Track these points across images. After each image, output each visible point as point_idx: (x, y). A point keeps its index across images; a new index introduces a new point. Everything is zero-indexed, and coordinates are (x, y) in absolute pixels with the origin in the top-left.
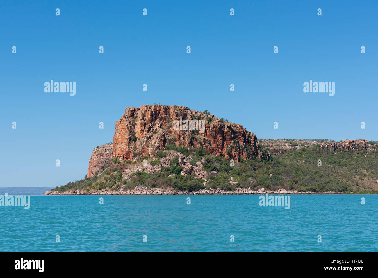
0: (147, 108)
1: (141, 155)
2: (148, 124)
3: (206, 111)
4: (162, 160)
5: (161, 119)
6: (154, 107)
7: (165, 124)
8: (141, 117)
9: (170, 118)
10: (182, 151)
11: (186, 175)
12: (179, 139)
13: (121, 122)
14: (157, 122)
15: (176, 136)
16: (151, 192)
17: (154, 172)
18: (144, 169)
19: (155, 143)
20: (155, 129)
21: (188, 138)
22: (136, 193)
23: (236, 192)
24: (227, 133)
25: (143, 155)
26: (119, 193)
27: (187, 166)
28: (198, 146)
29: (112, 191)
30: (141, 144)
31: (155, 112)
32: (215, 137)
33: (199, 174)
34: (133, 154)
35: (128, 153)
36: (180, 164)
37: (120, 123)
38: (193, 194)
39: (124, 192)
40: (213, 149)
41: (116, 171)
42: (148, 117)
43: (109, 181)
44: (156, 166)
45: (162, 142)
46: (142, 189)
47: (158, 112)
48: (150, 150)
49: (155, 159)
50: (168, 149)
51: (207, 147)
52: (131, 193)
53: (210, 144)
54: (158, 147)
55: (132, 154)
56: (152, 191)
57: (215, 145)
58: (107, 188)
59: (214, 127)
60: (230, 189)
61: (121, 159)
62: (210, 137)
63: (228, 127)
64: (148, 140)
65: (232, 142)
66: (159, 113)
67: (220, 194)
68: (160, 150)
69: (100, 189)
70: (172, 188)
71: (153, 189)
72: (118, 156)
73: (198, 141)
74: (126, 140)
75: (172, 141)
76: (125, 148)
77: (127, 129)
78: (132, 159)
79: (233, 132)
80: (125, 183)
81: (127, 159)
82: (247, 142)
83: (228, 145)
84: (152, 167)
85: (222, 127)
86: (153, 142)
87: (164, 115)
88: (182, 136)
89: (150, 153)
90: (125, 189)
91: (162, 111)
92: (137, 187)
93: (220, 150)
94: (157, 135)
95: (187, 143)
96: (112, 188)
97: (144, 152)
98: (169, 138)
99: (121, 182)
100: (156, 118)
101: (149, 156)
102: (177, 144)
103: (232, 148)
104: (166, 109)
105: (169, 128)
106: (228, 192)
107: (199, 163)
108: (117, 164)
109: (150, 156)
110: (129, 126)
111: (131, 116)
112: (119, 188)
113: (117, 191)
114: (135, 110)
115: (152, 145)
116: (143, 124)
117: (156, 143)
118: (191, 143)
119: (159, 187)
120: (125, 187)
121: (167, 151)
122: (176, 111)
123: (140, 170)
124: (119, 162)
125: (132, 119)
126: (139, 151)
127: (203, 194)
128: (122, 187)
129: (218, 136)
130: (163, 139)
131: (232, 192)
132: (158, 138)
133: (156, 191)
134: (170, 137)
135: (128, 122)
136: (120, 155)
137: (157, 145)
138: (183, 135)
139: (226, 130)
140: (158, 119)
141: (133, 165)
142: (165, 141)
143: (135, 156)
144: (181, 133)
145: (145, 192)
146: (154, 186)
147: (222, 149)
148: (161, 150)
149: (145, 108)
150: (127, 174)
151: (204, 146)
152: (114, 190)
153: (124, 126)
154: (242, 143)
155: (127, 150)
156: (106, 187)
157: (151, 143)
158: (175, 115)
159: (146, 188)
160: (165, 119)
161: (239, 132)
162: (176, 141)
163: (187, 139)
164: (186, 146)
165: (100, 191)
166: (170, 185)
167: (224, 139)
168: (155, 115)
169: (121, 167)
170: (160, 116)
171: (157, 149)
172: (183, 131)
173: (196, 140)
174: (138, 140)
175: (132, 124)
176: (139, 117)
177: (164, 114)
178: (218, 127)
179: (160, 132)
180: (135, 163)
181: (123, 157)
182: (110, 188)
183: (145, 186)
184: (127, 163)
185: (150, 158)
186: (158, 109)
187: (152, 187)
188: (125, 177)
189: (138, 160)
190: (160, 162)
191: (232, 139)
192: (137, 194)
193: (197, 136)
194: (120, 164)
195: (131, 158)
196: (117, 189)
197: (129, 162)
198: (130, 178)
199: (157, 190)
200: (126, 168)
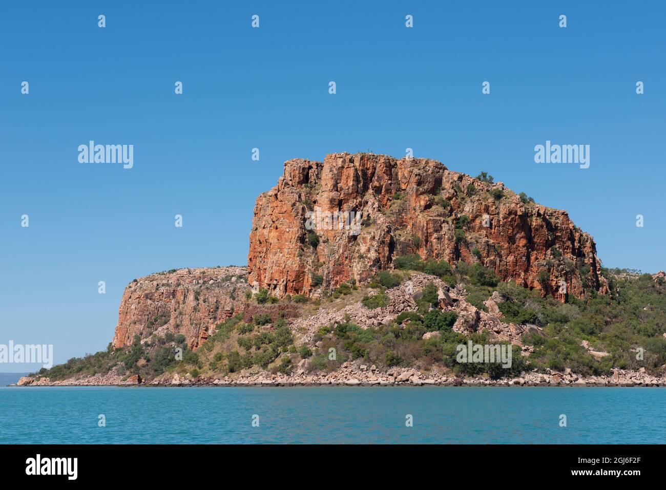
0: (344, 162)
1: (333, 283)
2: (347, 201)
3: (484, 175)
4: (392, 294)
5: (378, 190)
6: (362, 159)
7: (389, 203)
8: (330, 184)
9: (399, 190)
10: (439, 272)
11: (466, 332)
12: (427, 241)
13: (276, 195)
14: (369, 196)
15: (420, 235)
16: (391, 380)
17: (380, 324)
18: (348, 318)
19: (369, 250)
20: (366, 214)
21: (449, 240)
22: (348, 382)
23: (613, 380)
24: (537, 230)
25: (337, 282)
26: (292, 380)
27: (465, 309)
28: (473, 260)
29: (273, 376)
30: (333, 252)
31: (364, 173)
32: (511, 240)
33: (498, 332)
34: (313, 278)
35: (300, 275)
36: (442, 304)
37: (273, 199)
38: (507, 384)
39: (310, 379)
40: (507, 270)
41: (267, 322)
42: (347, 183)
43: (253, 349)
44: (379, 309)
45: (386, 249)
46: (362, 370)
47: (369, 172)
48: (357, 269)
49: (372, 292)
50: (400, 266)
51: (493, 263)
52: (333, 381)
53: (501, 257)
54: (377, 261)
55: (308, 280)
56: (392, 375)
57: (511, 258)
58: (255, 368)
59: (510, 213)
60: (597, 373)
61: (278, 293)
62: (500, 239)
63: (539, 215)
64: (349, 242)
65: (549, 252)
66: (373, 174)
67: (578, 385)
68: (380, 268)
69: (232, 371)
70: (445, 369)
71: (394, 370)
72: (269, 285)
73: (473, 249)
74: (294, 241)
75: (408, 246)
76: (289, 263)
77: (294, 214)
78: (310, 291)
79: (552, 228)
80: (307, 354)
81: (297, 291)
82: (579, 253)
83: (540, 259)
84: (371, 313)
85: (526, 216)
86: (363, 248)
87: (385, 181)
88: (435, 235)
89: (357, 277)
90: (311, 370)
91: (380, 169)
92: (345, 364)
93: (523, 274)
94: (372, 229)
95: (447, 251)
96: (270, 366)
97: (339, 273)
98: (402, 239)
99: (294, 351)
100: (366, 188)
101: (354, 283)
102: (423, 253)
103: (550, 266)
104: (390, 166)
105: (400, 213)
106: (593, 379)
107: (488, 303)
108: (268, 305)
109: (357, 284)
110: (300, 206)
111: (300, 183)
112: (292, 367)
113: (288, 374)
114: (310, 167)
115: (361, 257)
116: (336, 203)
117: (372, 251)
118: (457, 254)
119: (409, 365)
120: (309, 364)
121: (400, 272)
122: (416, 171)
123: (338, 319)
124: (274, 301)
125: (304, 190)
126: (326, 272)
127: (536, 385)
128: (300, 364)
129: (518, 236)
130: (388, 240)
131: (602, 380)
132: (377, 238)
133: (403, 376)
134: (403, 236)
135: (296, 196)
136: (275, 282)
137: (373, 255)
138: (436, 231)
139: (535, 222)
140: (371, 191)
141: (313, 306)
142: (392, 245)
143: (317, 283)
144: (431, 225)
145: (373, 379)
146: (395, 362)
147: (526, 271)
148: (385, 269)
149: (340, 162)
150: (303, 330)
151: (486, 260)
152: (279, 374)
153: (287, 207)
154: (569, 256)
155: (295, 267)
156: (249, 365)
157: (359, 251)
158: (414, 179)
159: (374, 367)
160: (388, 191)
161: (562, 230)
162: (418, 246)
163: (446, 242)
164: (446, 259)
165: (234, 375)
166: (437, 360)
167: (531, 245)
168: (364, 179)
169: (282, 312)
170: (376, 184)
171: (374, 265)
172: (435, 222)
173: (467, 245)
174: (324, 242)
175: (306, 203)
176: (323, 183)
177: (386, 177)
178: (519, 213)
179: (379, 222)
180: (317, 303)
181: (286, 286)
182: (265, 366)
183: (369, 361)
184: (298, 301)
185: (355, 289)
186: (369, 165)
187: (390, 366)
188: (301, 340)
189: (325, 294)
190: (387, 298)
191: (549, 244)
192: (352, 385)
193: (469, 236)
194: (277, 305)
195: (306, 288)
196: (287, 368)
197: (304, 300)
198: (316, 341)
199: (405, 374)
200: (296, 316)
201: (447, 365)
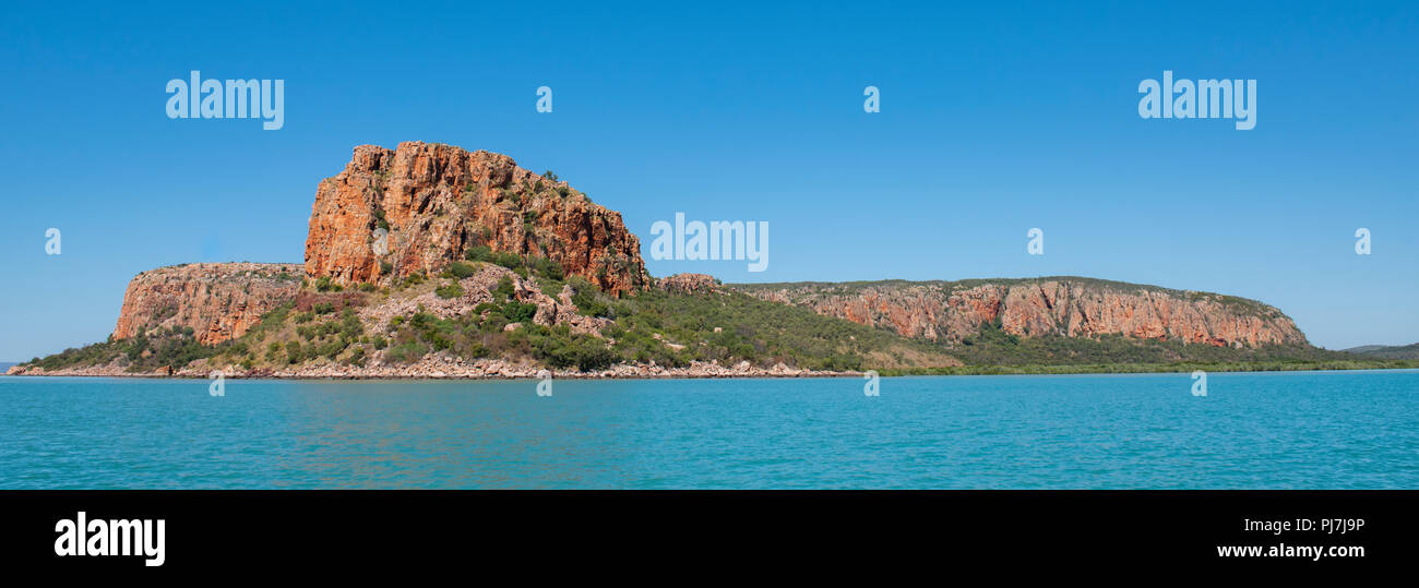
0: (419, 150)
1: (402, 271)
2: (420, 189)
3: (549, 174)
4: (465, 284)
5: (450, 181)
6: (436, 149)
7: (461, 194)
8: (405, 171)
9: (471, 182)
10: (510, 264)
11: (546, 324)
12: (498, 233)
13: (346, 180)
14: (442, 185)
15: (491, 227)
16: (481, 373)
17: (457, 314)
18: (422, 308)
19: (441, 240)
20: (438, 203)
21: (519, 233)
22: (433, 375)
23: (693, 372)
24: (597, 228)
25: (406, 272)
26: (365, 373)
27: (544, 301)
28: (540, 255)
29: (345, 368)
30: (405, 241)
31: (438, 164)
32: (575, 236)
33: (576, 325)
34: (382, 267)
35: (368, 262)
36: (519, 296)
37: (341, 183)
38: (599, 377)
39: (387, 371)
40: (569, 265)
41: (329, 310)
42: (422, 172)
43: (316, 339)
44: (454, 299)
45: (459, 239)
46: (447, 362)
47: (443, 163)
48: (428, 259)
49: (446, 283)
50: (471, 257)
51: (558, 258)
52: (415, 374)
53: (565, 252)
54: (449, 251)
55: (377, 268)
56: (480, 367)
57: (574, 254)
58: (321, 359)
59: (575, 211)
60: (677, 365)
61: (342, 281)
62: (565, 235)
63: (599, 214)
64: (421, 231)
65: (606, 250)
66: (446, 164)
67: (664, 376)
68: (452, 258)
69: (293, 362)
70: (534, 361)
71: (482, 362)
72: (332, 272)
73: (540, 243)
74: (363, 227)
75: (479, 237)
76: (357, 249)
77: (364, 199)
78: (378, 279)
79: (609, 228)
80: (381, 345)
81: (364, 279)
82: (628, 252)
83: (600, 256)
84: (447, 303)
85: (587, 215)
86: (435, 238)
87: (458, 173)
88: (506, 228)
89: (428, 267)
90: (389, 361)
91: (454, 160)
92: (427, 356)
93: (583, 270)
94: (445, 219)
95: (518, 244)
96: (339, 357)
97: (410, 262)
98: (474, 230)
99: (366, 341)
100: (438, 178)
101: (425, 273)
102: (494, 245)
103: (607, 262)
104: (463, 159)
105: (471, 204)
106: (675, 371)
107: (562, 296)
108: (331, 292)
109: (429, 274)
110: (371, 192)
111: (371, 169)
112: (366, 359)
113: (362, 366)
114: (382, 154)
115: (433, 246)
116: (410, 190)
117: (445, 241)
118: (526, 248)
119: (497, 357)
120: (386, 356)
121: (473, 264)
122: (489, 164)
123: (412, 308)
124: (338, 289)
125: (375, 176)
126: (396, 260)
127: (628, 377)
128: (375, 355)
129: (581, 233)
130: (460, 230)
131: (683, 372)
132: (450, 228)
133: (492, 368)
134: (475, 227)
135: (367, 182)
136: (339, 270)
137: (445, 244)
138: (507, 224)
139: (596, 221)
140: (443, 181)
141: (381, 295)
142: (464, 236)
143: (386, 271)
144: (502, 218)
145: (460, 371)
146: (481, 353)
147: (586, 267)
148: (456, 259)
149: (415, 150)
150: (375, 320)
151: (552, 255)
152: (351, 365)
153: (358, 191)
154: (621, 255)
155: (364, 254)
156: (313, 355)
157: (430, 240)
158: (487, 172)
159: (459, 359)
160: (460, 182)
161: (616, 230)
162: (489, 238)
163: (517, 235)
164: (517, 251)
165: (296, 367)
166: (525, 352)
167: (591, 243)
168: (438, 169)
169: (346, 301)
170: (449, 174)
171: (446, 255)
172: (506, 215)
173: (535, 239)
174: (395, 230)
175: (377, 189)
176: (396, 170)
177: (459, 169)
178: (583, 211)
179: (452, 212)
180: (386, 292)
181: (352, 274)
182: (333, 357)
183: (453, 352)
184: (366, 290)
185: (426, 278)
186: (443, 155)
187: (477, 358)
188: (372, 331)
189: (394, 283)
190: (461, 289)
191: (606, 243)
192: (437, 378)
193: (537, 231)
194: (341, 293)
195: (374, 276)
196: (360, 359)
197: (371, 289)
198: (390, 331)
199: (493, 366)
200: (363, 305)
201: (536, 357)
